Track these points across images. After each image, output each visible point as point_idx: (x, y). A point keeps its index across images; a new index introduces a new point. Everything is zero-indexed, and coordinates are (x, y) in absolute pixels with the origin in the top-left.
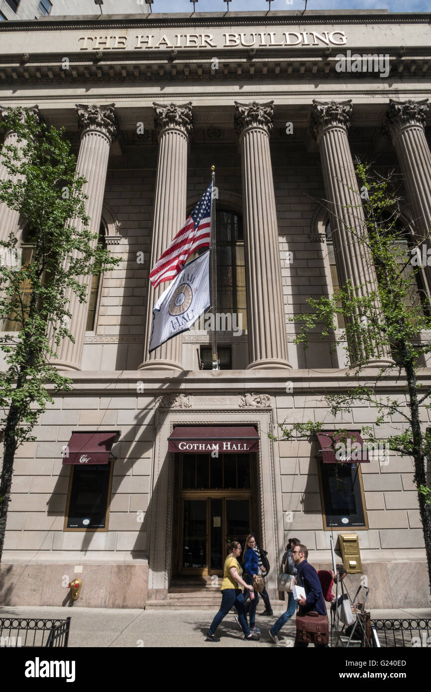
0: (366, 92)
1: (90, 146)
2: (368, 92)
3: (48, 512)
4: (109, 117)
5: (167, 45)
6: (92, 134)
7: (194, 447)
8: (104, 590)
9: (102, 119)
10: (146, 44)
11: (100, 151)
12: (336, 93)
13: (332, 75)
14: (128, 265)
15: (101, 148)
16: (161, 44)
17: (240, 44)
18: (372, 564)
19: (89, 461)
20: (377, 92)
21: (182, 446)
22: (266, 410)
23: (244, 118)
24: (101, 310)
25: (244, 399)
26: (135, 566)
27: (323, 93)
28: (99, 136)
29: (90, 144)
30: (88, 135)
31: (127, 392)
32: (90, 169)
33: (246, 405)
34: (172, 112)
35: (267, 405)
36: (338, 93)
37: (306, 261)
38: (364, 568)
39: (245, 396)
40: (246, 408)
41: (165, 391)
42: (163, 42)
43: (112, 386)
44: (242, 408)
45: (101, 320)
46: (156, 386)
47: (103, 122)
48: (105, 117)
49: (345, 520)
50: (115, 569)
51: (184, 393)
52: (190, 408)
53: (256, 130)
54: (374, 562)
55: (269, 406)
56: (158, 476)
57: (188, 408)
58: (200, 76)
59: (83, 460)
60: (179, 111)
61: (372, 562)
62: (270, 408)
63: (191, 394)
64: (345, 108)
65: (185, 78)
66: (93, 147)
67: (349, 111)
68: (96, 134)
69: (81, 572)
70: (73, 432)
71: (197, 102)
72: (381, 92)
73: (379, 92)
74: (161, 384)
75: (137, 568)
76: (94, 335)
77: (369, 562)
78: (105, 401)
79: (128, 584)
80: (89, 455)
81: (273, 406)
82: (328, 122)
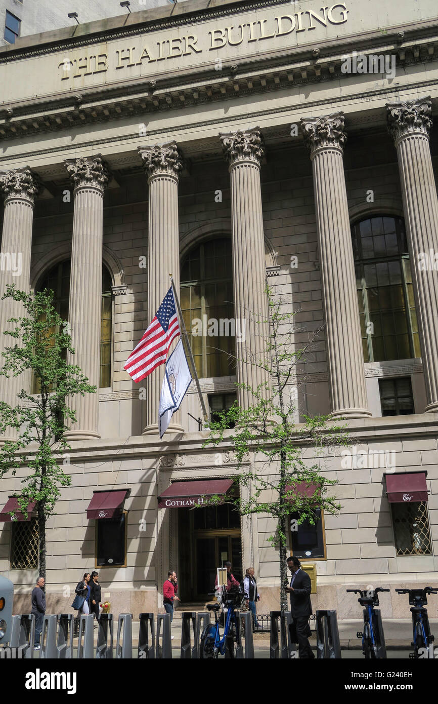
0: (361, 96)
1: (82, 206)
2: (364, 95)
3: (82, 554)
4: (97, 169)
5: (149, 59)
6: (83, 192)
7: (176, 503)
8: (126, 609)
9: (91, 173)
10: (127, 60)
11: (93, 209)
12: (328, 102)
13: (325, 77)
14: (135, 316)
15: (93, 206)
16: (142, 58)
17: (227, 44)
18: (325, 586)
19: (106, 515)
20: (374, 93)
21: (168, 503)
22: (246, 464)
23: (230, 151)
24: (115, 366)
25: (227, 455)
26: (147, 592)
27: (313, 104)
28: (90, 192)
29: (83, 204)
30: (80, 193)
31: (133, 455)
32: (85, 234)
33: (229, 461)
34: (157, 156)
35: (247, 460)
36: (331, 101)
37: (310, 293)
38: (318, 590)
39: (229, 453)
40: (229, 463)
41: (163, 453)
42: (145, 55)
43: (121, 452)
44: (226, 464)
45: (116, 376)
46: (157, 449)
47: (92, 176)
48: (93, 170)
49: (308, 553)
50: (133, 594)
51: (178, 454)
52: (184, 466)
53: (242, 164)
54: (327, 585)
55: (248, 461)
56: (161, 524)
57: (182, 467)
58: (183, 102)
59: (102, 515)
60: (165, 152)
61: (325, 585)
62: (249, 462)
63: (184, 454)
64: (336, 122)
65: (168, 107)
66: (86, 206)
67: (340, 125)
68: (87, 191)
69: (109, 597)
70: (94, 492)
71: (181, 137)
72: (379, 93)
73: (376, 93)
74: (160, 447)
75: (148, 593)
76: (111, 392)
77: (322, 585)
78: (117, 464)
79: (143, 604)
80: (106, 511)
81: (252, 460)
82: (318, 143)
